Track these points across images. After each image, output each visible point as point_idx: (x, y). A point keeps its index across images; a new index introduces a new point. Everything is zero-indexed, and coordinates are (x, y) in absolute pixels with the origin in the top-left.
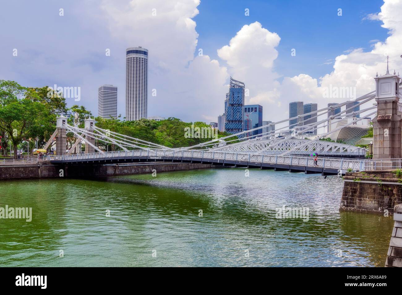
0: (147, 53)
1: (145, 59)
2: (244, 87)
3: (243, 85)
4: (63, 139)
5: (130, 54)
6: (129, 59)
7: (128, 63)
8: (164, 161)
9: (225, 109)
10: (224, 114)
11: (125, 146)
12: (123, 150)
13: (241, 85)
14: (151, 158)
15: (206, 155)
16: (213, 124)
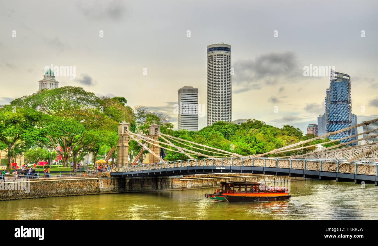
0: (230, 49)
1: (228, 56)
2: (349, 80)
3: (348, 78)
4: (124, 147)
5: (211, 52)
6: (210, 57)
7: (209, 62)
8: (231, 171)
9: (326, 108)
10: (325, 113)
11: (192, 154)
12: (190, 159)
13: (345, 77)
14: (217, 168)
15: (296, 165)
16: (312, 126)
